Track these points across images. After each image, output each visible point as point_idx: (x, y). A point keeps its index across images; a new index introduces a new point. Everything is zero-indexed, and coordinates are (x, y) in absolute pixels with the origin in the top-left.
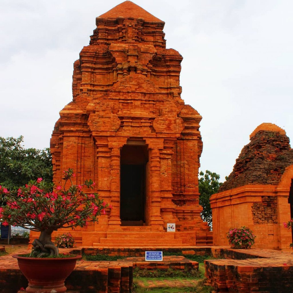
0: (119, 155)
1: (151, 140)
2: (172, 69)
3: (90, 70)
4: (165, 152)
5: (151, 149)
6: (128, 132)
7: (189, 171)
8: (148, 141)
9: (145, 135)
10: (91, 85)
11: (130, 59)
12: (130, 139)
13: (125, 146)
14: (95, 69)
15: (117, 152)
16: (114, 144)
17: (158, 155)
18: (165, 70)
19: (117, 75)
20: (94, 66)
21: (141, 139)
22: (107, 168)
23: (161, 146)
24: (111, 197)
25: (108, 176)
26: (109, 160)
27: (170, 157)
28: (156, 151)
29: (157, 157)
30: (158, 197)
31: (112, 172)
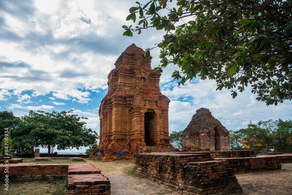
0: (144, 116)
1: (157, 110)
2: (157, 79)
3: (123, 76)
4: (161, 115)
5: (156, 114)
6: (148, 106)
7: (165, 123)
8: (155, 111)
9: (154, 108)
10: (124, 83)
11: (142, 73)
12: (149, 109)
13: (147, 112)
14: (125, 76)
15: (143, 115)
16: (142, 111)
17: (159, 116)
18: (154, 79)
19: (136, 80)
20: (125, 75)
21: (153, 110)
22: (139, 121)
23: (160, 113)
24: (141, 134)
25: (139, 125)
26: (140, 118)
27: (163, 117)
28: (158, 115)
29: (158, 117)
30: (159, 134)
31: (141, 123)
